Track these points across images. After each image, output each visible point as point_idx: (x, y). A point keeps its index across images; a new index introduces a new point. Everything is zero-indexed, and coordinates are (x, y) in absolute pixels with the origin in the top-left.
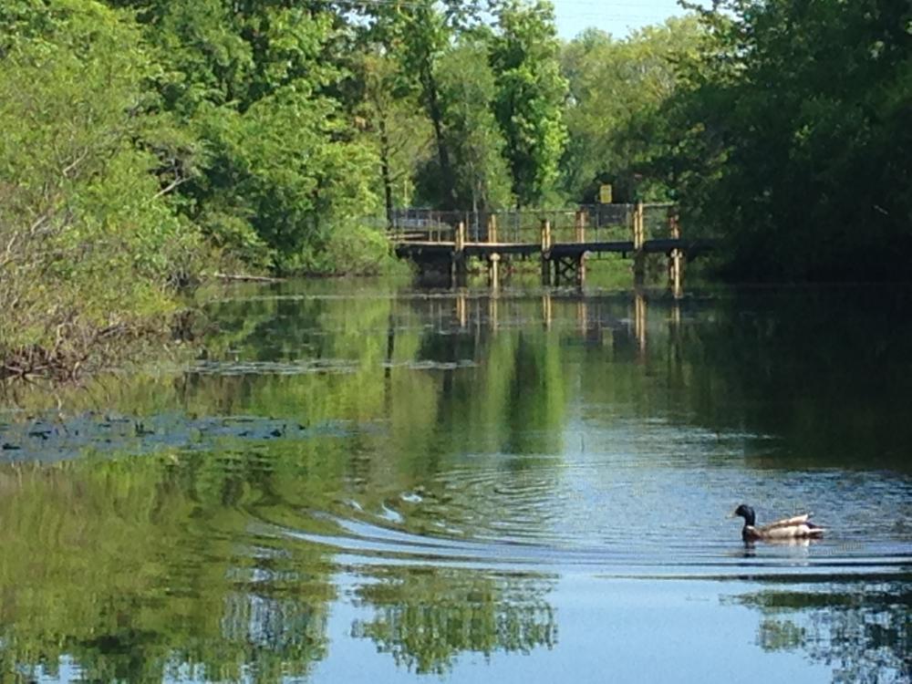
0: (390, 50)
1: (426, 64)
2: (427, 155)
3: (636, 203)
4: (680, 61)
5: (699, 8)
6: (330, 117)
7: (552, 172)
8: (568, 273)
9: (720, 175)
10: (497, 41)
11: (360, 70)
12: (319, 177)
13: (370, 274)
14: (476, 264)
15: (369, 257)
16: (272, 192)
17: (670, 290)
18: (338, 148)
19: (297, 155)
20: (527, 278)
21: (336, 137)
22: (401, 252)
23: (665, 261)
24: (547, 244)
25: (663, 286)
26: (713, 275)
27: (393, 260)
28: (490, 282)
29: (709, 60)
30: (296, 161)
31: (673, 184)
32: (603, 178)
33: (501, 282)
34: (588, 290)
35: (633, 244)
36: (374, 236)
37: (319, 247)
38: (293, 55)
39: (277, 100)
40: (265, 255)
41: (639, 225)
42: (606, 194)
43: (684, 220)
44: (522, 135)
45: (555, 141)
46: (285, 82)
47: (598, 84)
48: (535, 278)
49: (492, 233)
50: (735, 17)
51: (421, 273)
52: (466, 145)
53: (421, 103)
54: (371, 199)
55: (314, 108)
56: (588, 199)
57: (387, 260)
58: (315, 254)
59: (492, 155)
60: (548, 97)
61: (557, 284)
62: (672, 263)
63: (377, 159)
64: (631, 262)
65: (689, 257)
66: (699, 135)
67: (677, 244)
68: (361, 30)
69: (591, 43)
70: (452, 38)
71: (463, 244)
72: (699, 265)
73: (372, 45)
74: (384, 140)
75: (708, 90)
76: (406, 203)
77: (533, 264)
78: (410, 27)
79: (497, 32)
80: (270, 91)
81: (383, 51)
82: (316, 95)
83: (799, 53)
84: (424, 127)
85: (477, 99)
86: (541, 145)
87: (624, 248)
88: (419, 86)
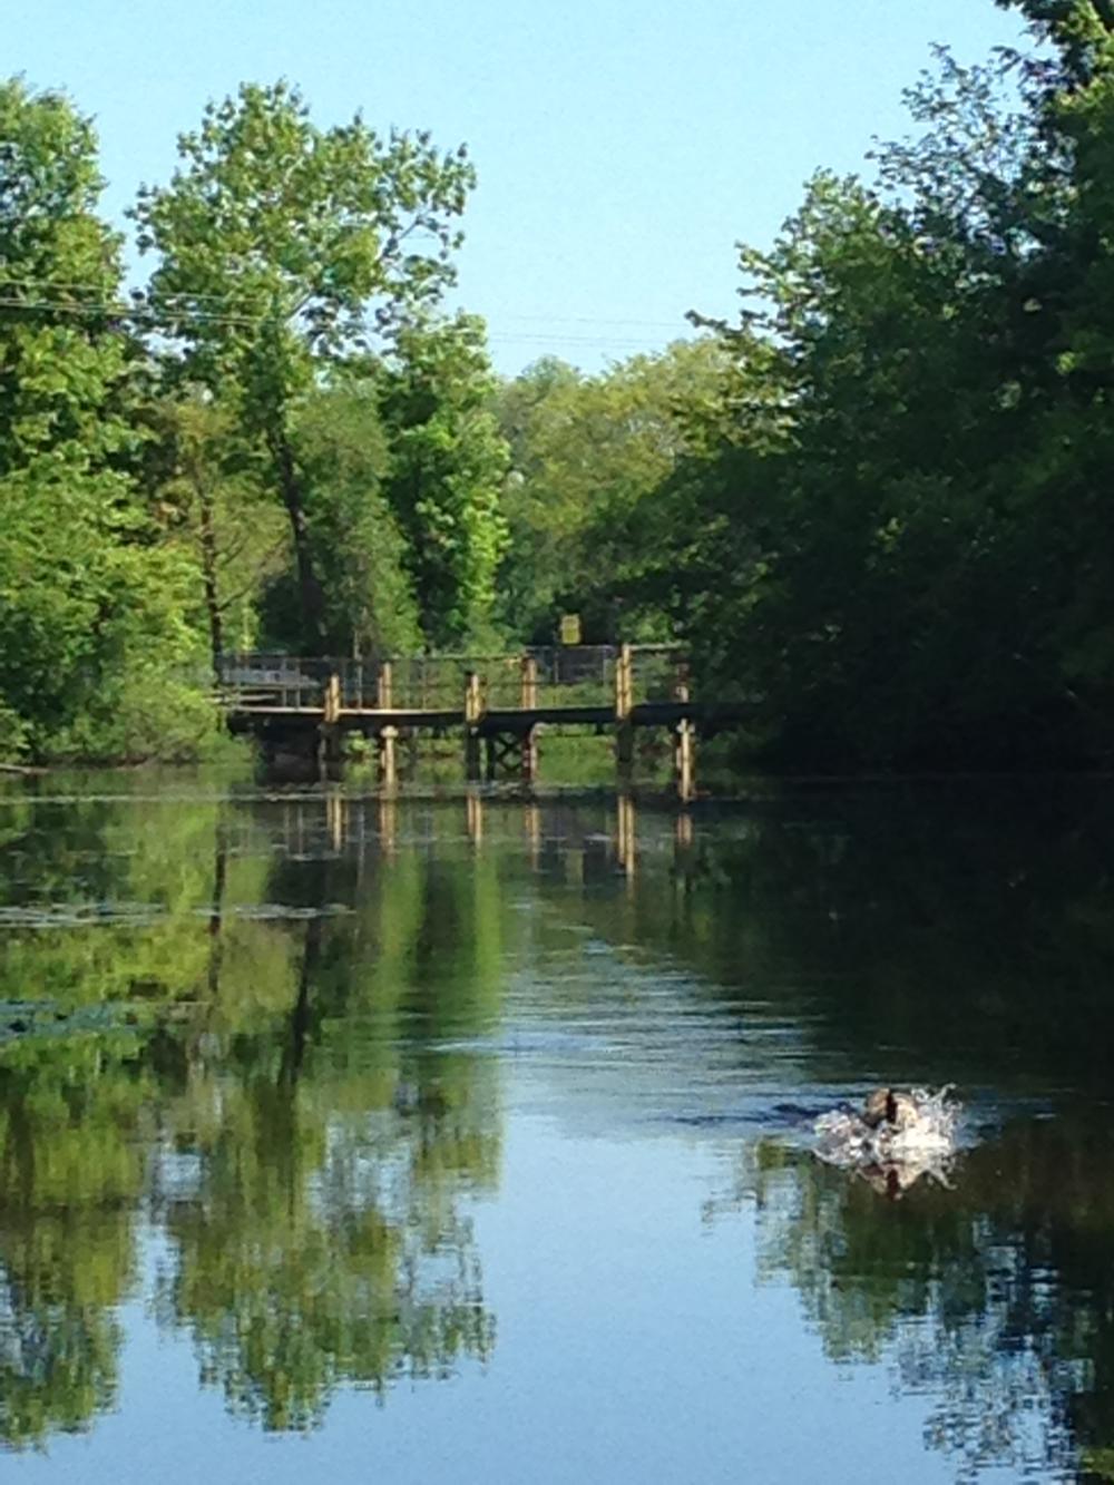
0: (217, 395)
1: (278, 417)
2: (279, 565)
3: (619, 644)
4: (690, 415)
5: (720, 326)
6: (120, 505)
7: (482, 593)
8: (510, 759)
9: (754, 598)
10: (393, 379)
11: (167, 426)
12: (101, 601)
13: (186, 760)
14: (358, 744)
15: (183, 732)
16: (24, 627)
17: (674, 787)
18: (132, 555)
19: (66, 567)
20: (443, 767)
21: (129, 536)
22: (236, 725)
23: (668, 739)
24: (474, 710)
25: (663, 779)
26: (742, 761)
27: (223, 739)
28: (381, 772)
29: (736, 411)
30: (65, 577)
31: (680, 614)
32: (566, 603)
33: (399, 772)
34: (541, 785)
35: (613, 710)
36: (191, 697)
37: (103, 715)
38: (58, 403)
39: (33, 476)
40: (12, 729)
41: (624, 680)
42: (571, 629)
43: (697, 670)
44: (434, 532)
45: (487, 542)
46: (46, 447)
47: (556, 452)
48: (455, 767)
49: (385, 694)
50: (780, 342)
51: (268, 758)
52: (341, 549)
53: (267, 482)
54: (188, 638)
55: (92, 489)
56: (542, 638)
57: (212, 737)
58: (95, 729)
59: (384, 566)
60: (476, 469)
61: (491, 775)
62: (678, 741)
63: (196, 571)
64: (611, 739)
65: (704, 733)
66: (721, 536)
67: (687, 712)
68: (168, 362)
69: (547, 382)
70: (320, 375)
71: (338, 711)
72: (721, 745)
73: (189, 386)
74: (209, 540)
75: (735, 460)
76: (246, 643)
77: (452, 743)
78: (251, 357)
79: (393, 365)
80: (23, 461)
81: (207, 395)
82: (96, 467)
83: (883, 400)
84: (273, 519)
85: (360, 475)
86: (465, 550)
87: (599, 717)
88: (265, 454)
